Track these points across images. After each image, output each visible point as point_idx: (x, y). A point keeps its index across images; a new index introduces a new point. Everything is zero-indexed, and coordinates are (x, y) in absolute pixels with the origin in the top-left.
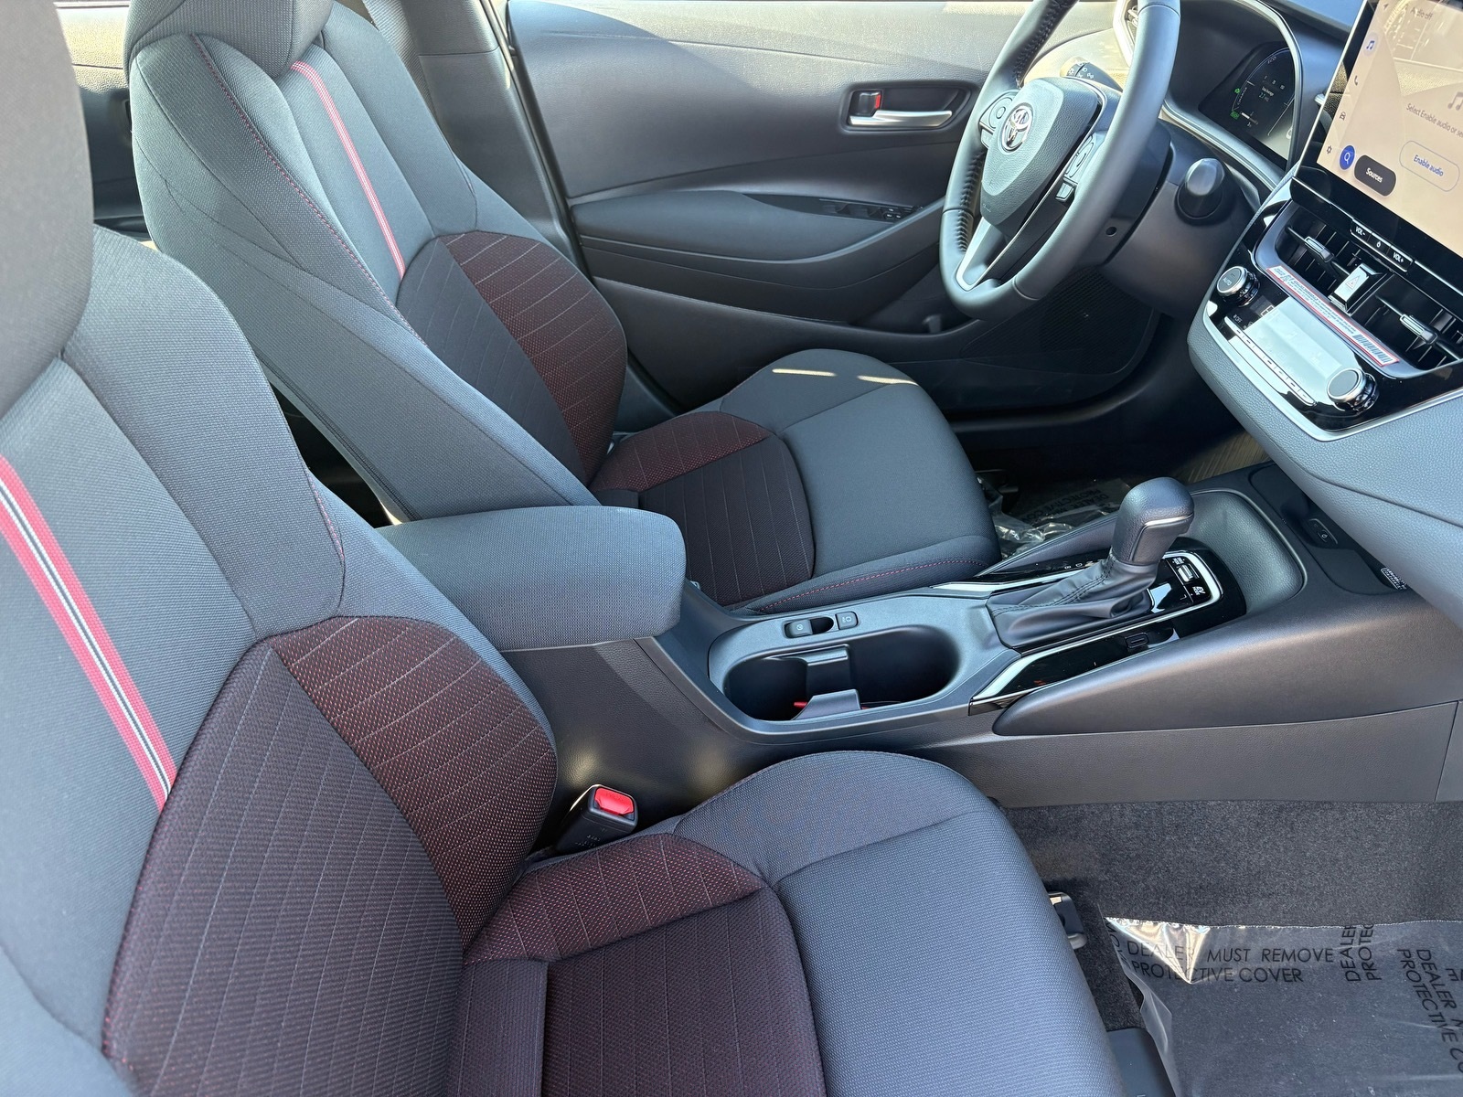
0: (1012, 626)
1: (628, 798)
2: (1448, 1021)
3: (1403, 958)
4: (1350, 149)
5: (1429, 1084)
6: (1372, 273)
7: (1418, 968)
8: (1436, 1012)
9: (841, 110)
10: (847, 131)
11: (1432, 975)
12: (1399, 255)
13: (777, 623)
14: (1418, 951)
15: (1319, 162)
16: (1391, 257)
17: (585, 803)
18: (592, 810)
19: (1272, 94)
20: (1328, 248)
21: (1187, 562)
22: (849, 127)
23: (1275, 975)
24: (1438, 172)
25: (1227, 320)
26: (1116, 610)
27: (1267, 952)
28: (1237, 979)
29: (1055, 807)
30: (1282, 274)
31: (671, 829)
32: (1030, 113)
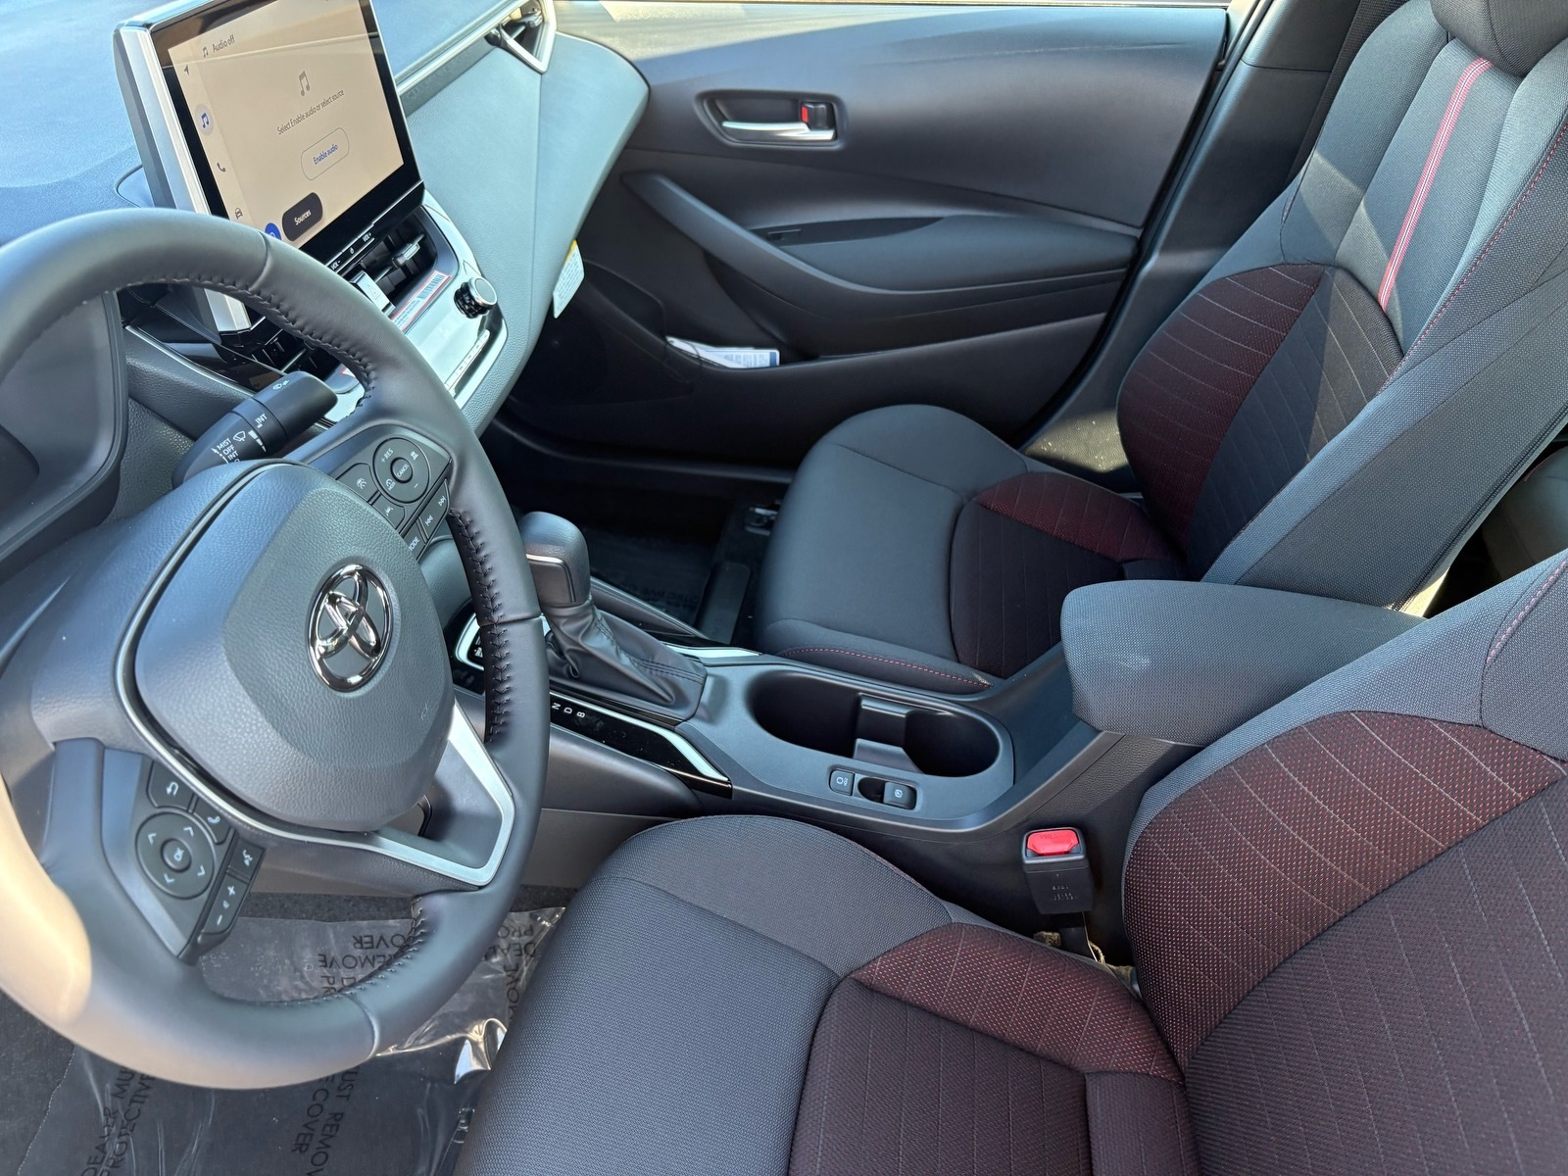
4: (269, 228)
12: (366, 233)
16: (364, 243)
24: (334, 148)
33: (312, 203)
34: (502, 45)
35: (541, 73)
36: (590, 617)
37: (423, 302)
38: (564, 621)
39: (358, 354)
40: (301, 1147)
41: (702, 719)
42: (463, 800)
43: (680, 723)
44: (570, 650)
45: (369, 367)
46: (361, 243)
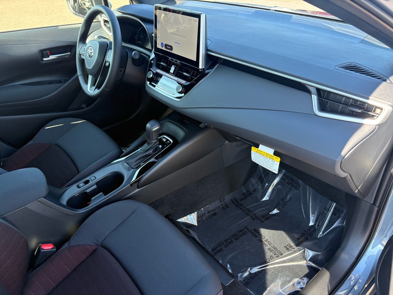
0: (133, 163)
1: (51, 244)
2: (243, 208)
3: (232, 201)
4: (162, 43)
5: (244, 221)
6: (175, 66)
7: (235, 202)
8: (240, 208)
9: (39, 57)
10: (43, 62)
11: (237, 202)
12: (178, 61)
13: (75, 186)
14: (233, 199)
15: (157, 47)
16: (177, 62)
17: (39, 250)
18: (42, 251)
19: (143, 37)
20: (166, 64)
21: (164, 137)
22: (43, 61)
23: (211, 215)
24: (179, 44)
25: (152, 83)
26: (153, 152)
27: (208, 212)
28: (205, 220)
29: (157, 200)
30: (159, 71)
31: (67, 246)
32: (92, 48)
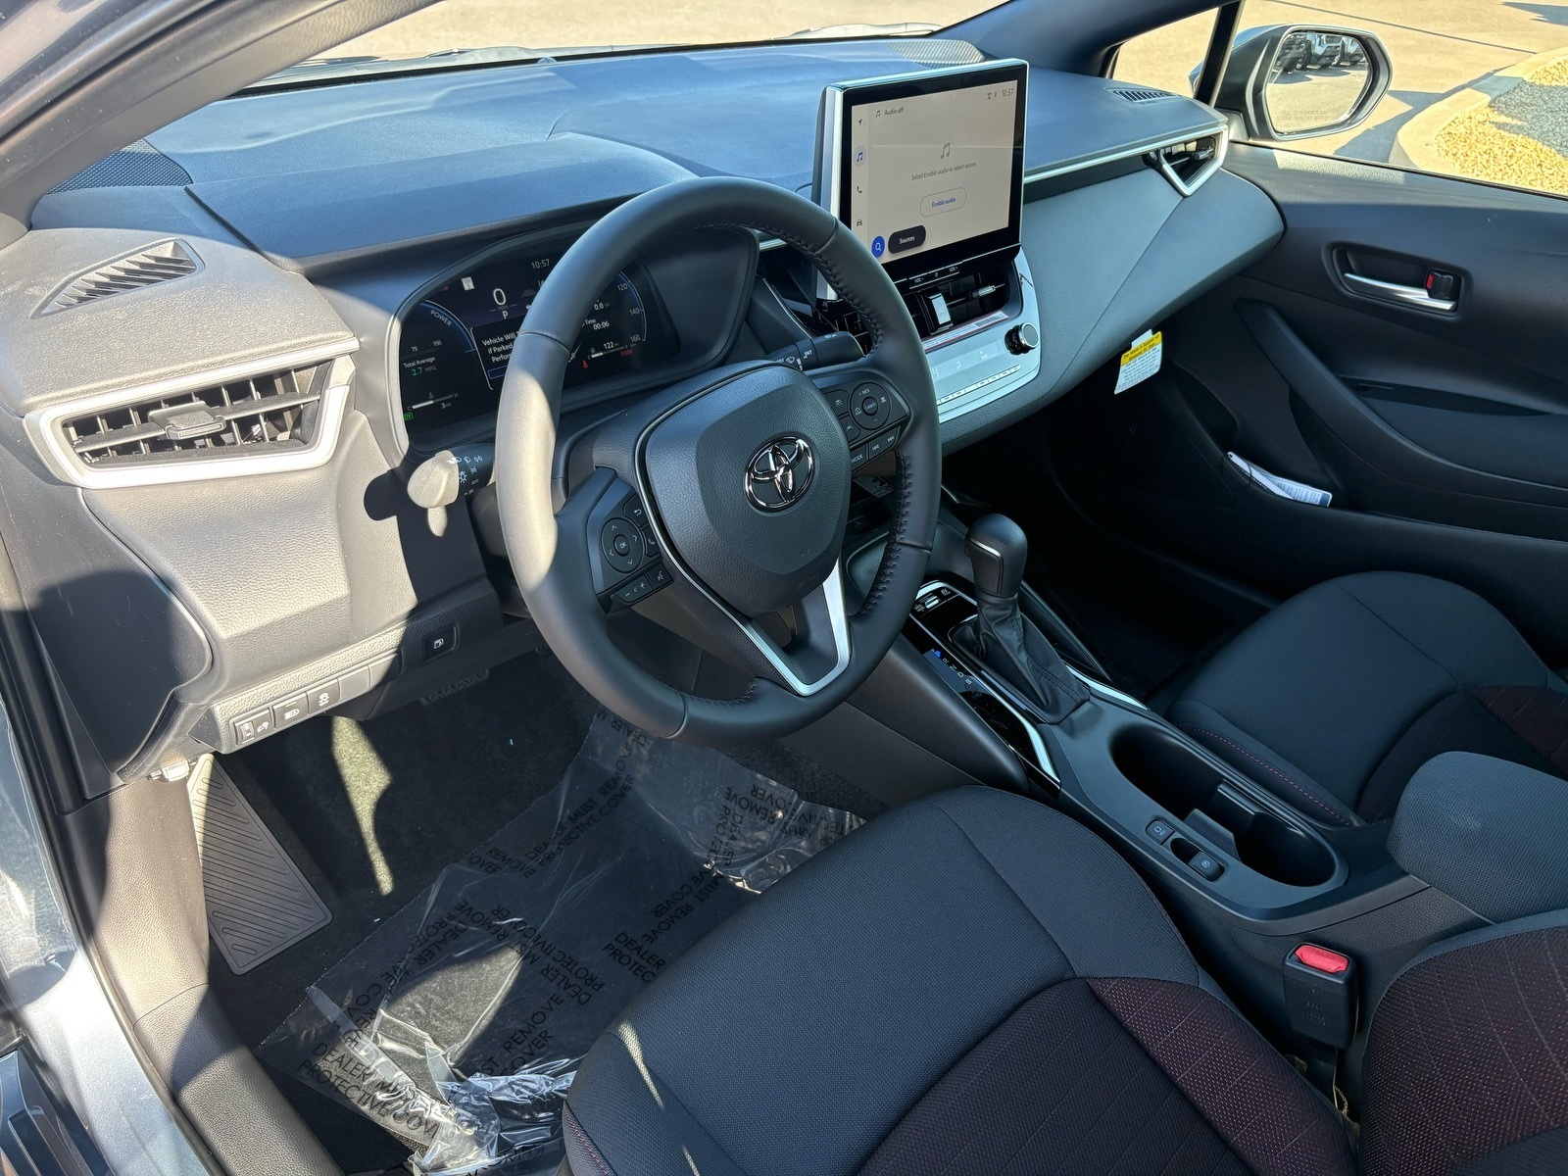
4: (879, 239)
6: (942, 294)
12: (953, 267)
16: (946, 274)
33: (919, 233)
34: (1157, 167)
35: (1185, 196)
36: (1010, 612)
37: (977, 328)
38: (988, 606)
39: (874, 320)
40: (658, 913)
41: (1064, 730)
42: (816, 637)
43: (1042, 723)
44: (984, 634)
45: (880, 332)
46: (947, 271)
